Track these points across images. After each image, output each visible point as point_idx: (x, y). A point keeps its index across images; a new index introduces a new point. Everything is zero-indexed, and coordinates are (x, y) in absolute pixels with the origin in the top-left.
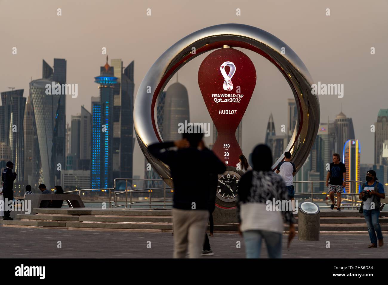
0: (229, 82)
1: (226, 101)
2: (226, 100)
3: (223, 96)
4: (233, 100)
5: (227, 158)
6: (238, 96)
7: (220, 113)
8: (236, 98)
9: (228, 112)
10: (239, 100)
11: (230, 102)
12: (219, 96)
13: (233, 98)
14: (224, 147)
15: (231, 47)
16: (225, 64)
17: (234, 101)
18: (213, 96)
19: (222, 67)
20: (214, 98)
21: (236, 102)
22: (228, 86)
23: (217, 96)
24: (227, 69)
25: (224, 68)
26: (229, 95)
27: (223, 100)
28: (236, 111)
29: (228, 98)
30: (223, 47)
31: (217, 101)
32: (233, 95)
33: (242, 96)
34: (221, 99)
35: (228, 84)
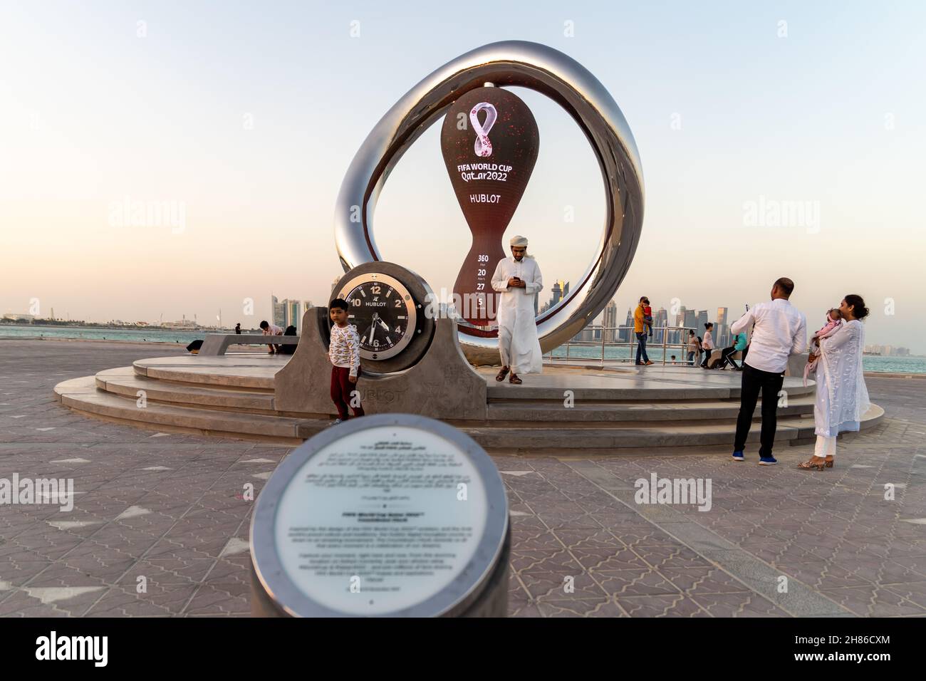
0: (485, 140)
1: (481, 176)
3: (475, 167)
4: (493, 176)
5: (481, 279)
6: (502, 168)
7: (473, 200)
8: (498, 171)
9: (486, 198)
10: (504, 176)
11: (488, 178)
12: (469, 168)
13: (492, 171)
14: (479, 261)
15: (496, 86)
16: (478, 107)
17: (495, 178)
18: (459, 169)
19: (474, 112)
20: (461, 172)
21: (498, 179)
22: (483, 148)
23: (466, 169)
24: (482, 116)
25: (476, 114)
26: (485, 166)
27: (476, 176)
28: (500, 196)
29: (483, 171)
30: (484, 86)
31: (466, 178)
32: (493, 165)
33: (509, 168)
34: (472, 174)
35: (483, 145)
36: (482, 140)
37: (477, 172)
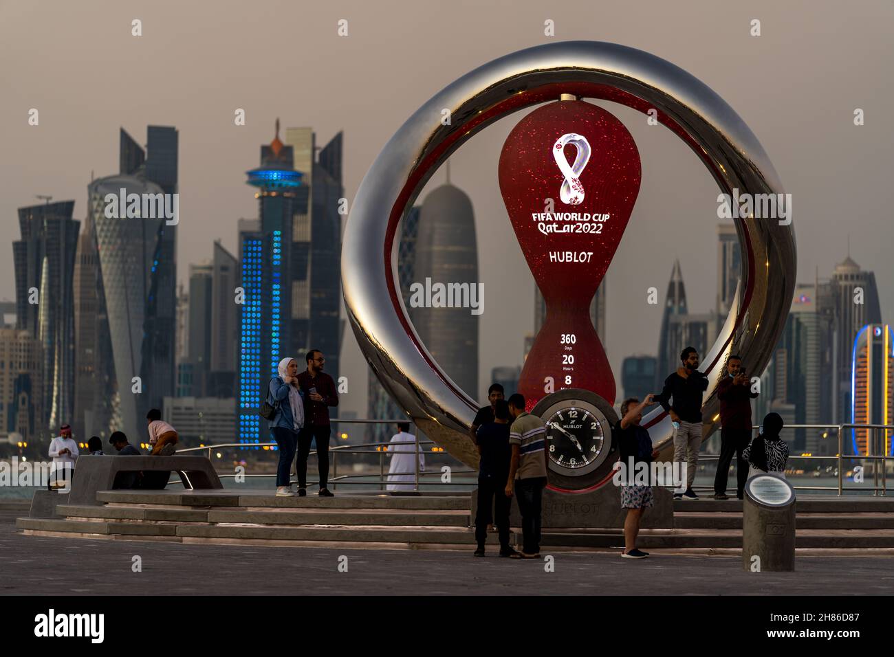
0: (574, 184)
1: (568, 229)
2: (566, 228)
3: (558, 217)
4: (584, 228)
5: (569, 369)
6: (597, 218)
7: (553, 259)
8: (591, 221)
9: (573, 257)
10: (598, 228)
11: (577, 231)
12: (549, 217)
13: (583, 222)
14: (562, 342)
15: (578, 99)
16: (564, 140)
17: (586, 230)
18: (534, 219)
19: (559, 147)
20: (537, 221)
21: (591, 232)
22: (571, 193)
23: (545, 219)
24: (571, 152)
25: (562, 150)
26: (573, 216)
27: (560, 228)
28: (592, 253)
29: (571, 223)
30: (560, 99)
31: (545, 231)
32: (585, 215)
33: (606, 217)
34: (555, 226)
35: (572, 189)
36: (571, 184)
37: (561, 224)
